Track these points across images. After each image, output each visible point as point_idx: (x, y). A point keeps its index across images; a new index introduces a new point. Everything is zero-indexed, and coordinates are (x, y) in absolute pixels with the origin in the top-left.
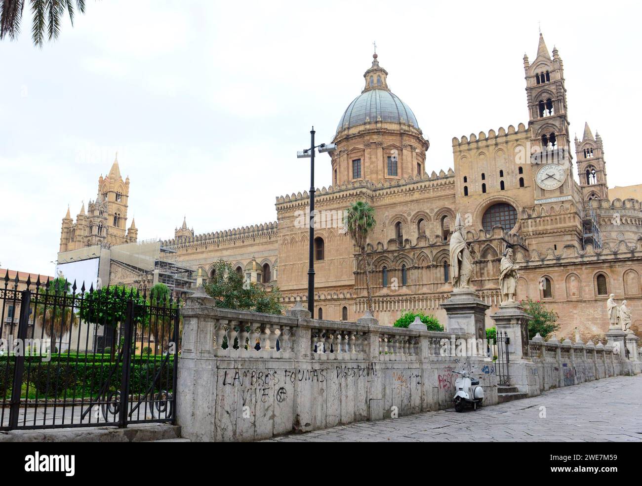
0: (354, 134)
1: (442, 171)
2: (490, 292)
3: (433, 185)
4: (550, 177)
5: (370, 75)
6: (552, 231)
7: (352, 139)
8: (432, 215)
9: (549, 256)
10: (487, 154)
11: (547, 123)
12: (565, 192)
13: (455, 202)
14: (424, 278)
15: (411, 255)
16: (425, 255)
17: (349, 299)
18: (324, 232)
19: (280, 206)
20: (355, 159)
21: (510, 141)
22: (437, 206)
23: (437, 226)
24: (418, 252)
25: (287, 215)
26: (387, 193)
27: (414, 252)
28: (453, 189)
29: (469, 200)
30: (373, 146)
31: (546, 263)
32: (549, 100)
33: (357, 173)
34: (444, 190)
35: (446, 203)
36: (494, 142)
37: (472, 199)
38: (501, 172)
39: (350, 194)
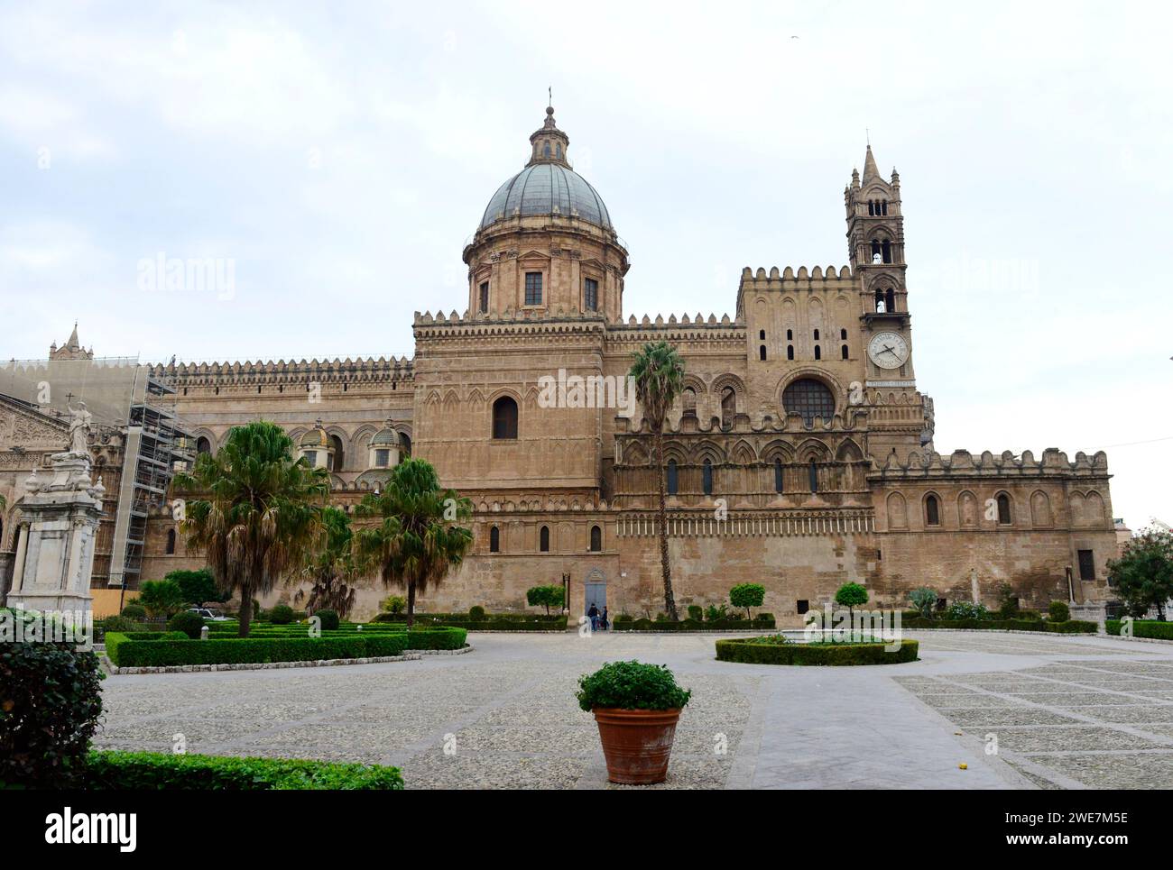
0: (533, 229)
1: (725, 316)
2: (851, 511)
3: (712, 336)
4: (889, 350)
5: (544, 139)
6: (890, 428)
7: (528, 238)
8: (709, 383)
9: (934, 464)
10: (797, 301)
11: (884, 274)
12: (907, 374)
13: (746, 367)
14: (743, 484)
15: (723, 444)
16: (746, 447)
17: (604, 513)
18: (518, 390)
19: (424, 331)
20: (532, 270)
21: (830, 289)
22: (717, 369)
23: (715, 401)
24: (733, 440)
25: (439, 348)
26: (632, 337)
27: (727, 439)
28: (742, 346)
29: (769, 368)
30: (565, 256)
31: (931, 473)
32: (886, 241)
33: (533, 296)
34: (729, 346)
35: (731, 367)
36: (805, 285)
37: (773, 366)
38: (816, 333)
39: (574, 329)
